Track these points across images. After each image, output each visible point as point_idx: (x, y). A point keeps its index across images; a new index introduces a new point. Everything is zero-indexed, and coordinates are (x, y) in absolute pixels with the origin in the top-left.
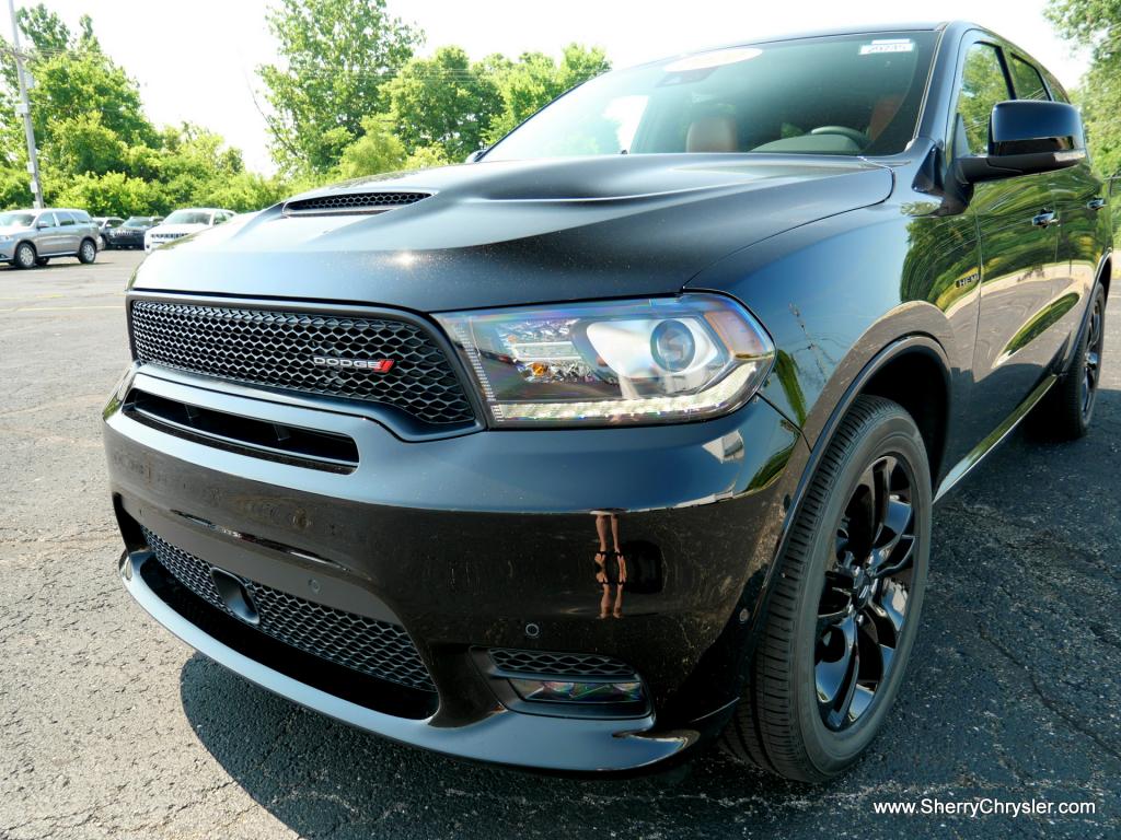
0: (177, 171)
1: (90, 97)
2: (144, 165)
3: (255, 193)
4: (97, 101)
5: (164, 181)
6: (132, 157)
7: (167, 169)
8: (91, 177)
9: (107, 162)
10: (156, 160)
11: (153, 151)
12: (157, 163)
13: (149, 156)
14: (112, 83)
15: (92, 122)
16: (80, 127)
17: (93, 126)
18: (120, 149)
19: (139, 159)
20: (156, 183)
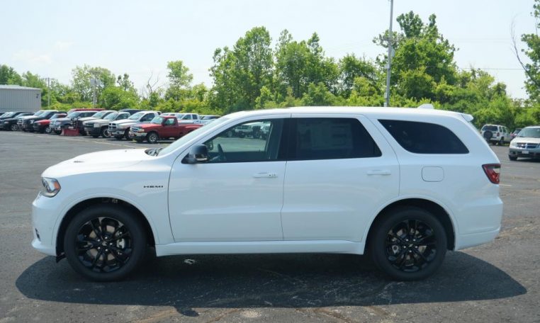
0: (460, 98)
1: (423, 58)
2: (443, 94)
3: (501, 112)
4: (426, 60)
6: (437, 90)
7: (455, 96)
8: (414, 100)
9: (424, 92)
11: (451, 87)
12: (450, 93)
13: (446, 90)
14: (436, 51)
15: (420, 72)
16: (414, 74)
17: (420, 74)
18: (432, 86)
19: (441, 91)
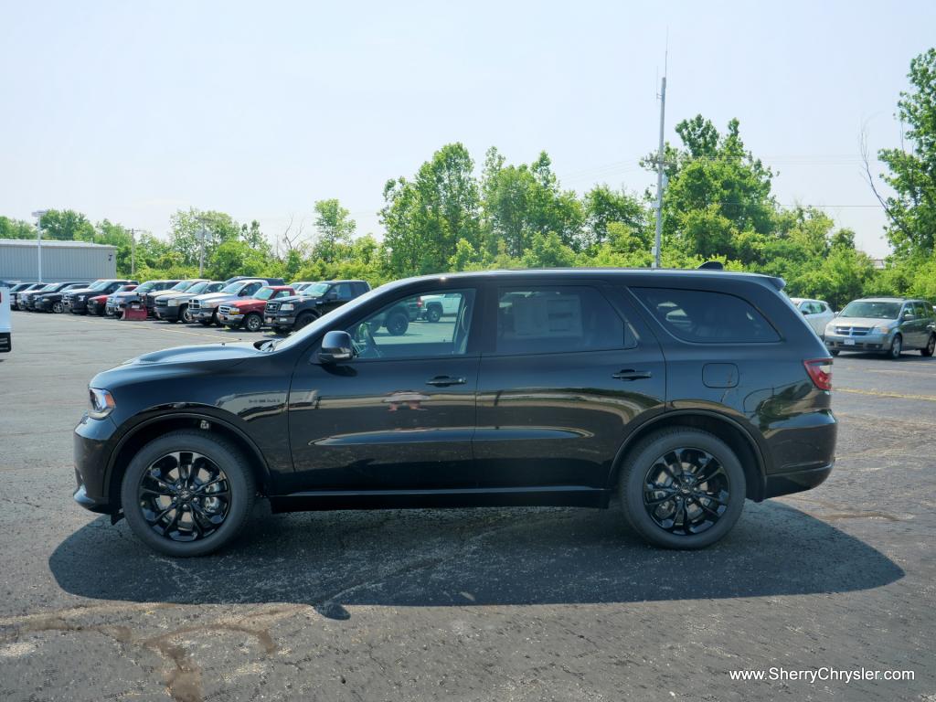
0: (777, 254)
1: (717, 190)
2: (749, 248)
3: (840, 277)
4: (721, 193)
5: (763, 263)
6: (739, 242)
7: (769, 251)
9: (717, 246)
10: (761, 244)
11: (761, 236)
12: (762, 246)
13: (754, 240)
14: (737, 178)
15: (711, 213)
16: (701, 217)
17: (711, 216)
18: (731, 235)
19: (746, 242)
20: (753, 265)
